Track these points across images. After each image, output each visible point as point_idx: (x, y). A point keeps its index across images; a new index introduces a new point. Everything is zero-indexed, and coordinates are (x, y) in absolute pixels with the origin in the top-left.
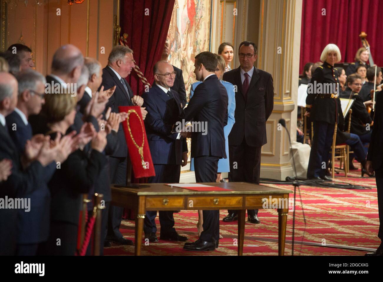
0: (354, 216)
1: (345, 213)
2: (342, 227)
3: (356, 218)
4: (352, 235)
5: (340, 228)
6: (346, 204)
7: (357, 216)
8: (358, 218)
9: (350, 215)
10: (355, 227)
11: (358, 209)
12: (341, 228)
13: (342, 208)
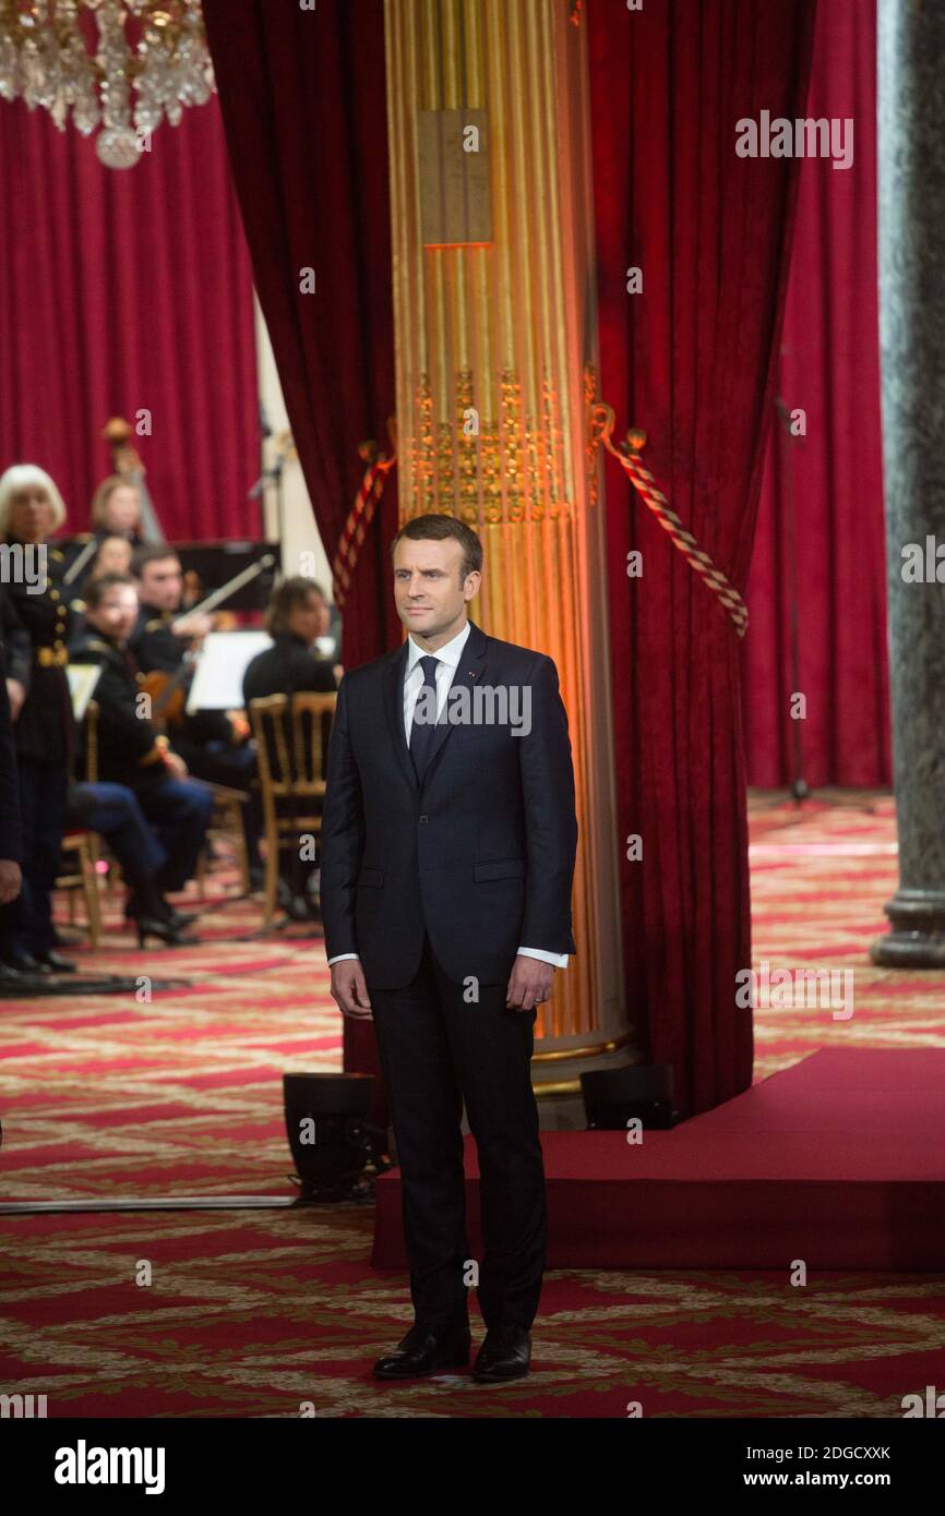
0: (145, 1088)
1: (112, 1083)
2: (109, 1135)
3: (153, 1096)
4: (147, 1159)
5: (99, 1140)
6: (110, 1050)
7: (156, 1090)
8: (161, 1096)
9: (130, 1088)
10: (154, 1129)
11: (154, 1064)
12: (104, 1140)
13: (97, 1067)
